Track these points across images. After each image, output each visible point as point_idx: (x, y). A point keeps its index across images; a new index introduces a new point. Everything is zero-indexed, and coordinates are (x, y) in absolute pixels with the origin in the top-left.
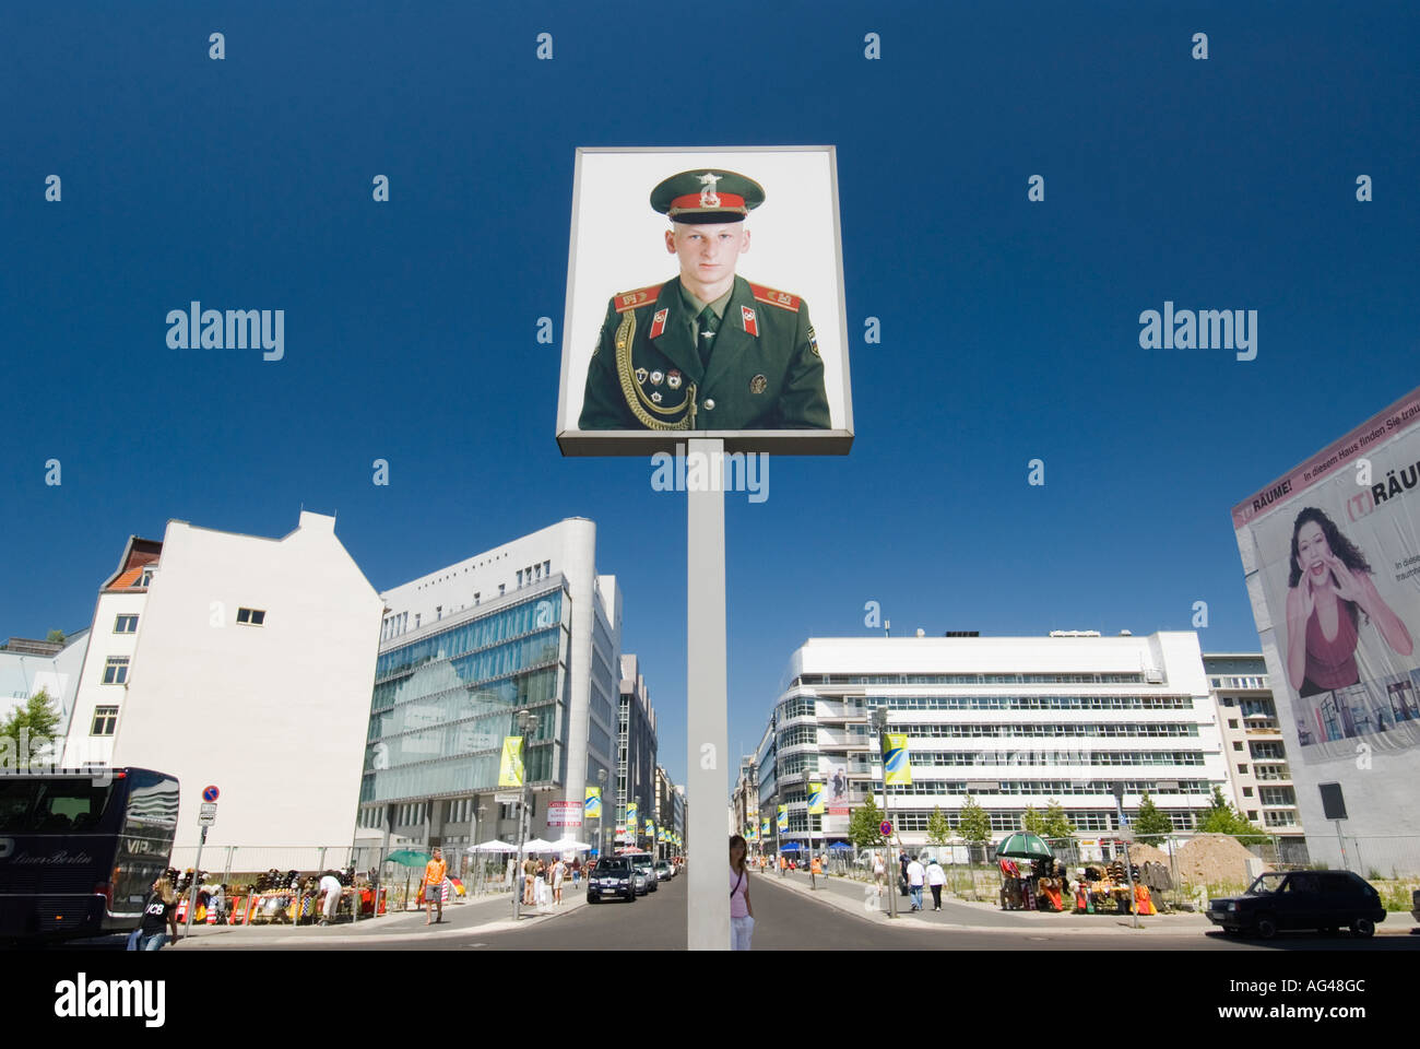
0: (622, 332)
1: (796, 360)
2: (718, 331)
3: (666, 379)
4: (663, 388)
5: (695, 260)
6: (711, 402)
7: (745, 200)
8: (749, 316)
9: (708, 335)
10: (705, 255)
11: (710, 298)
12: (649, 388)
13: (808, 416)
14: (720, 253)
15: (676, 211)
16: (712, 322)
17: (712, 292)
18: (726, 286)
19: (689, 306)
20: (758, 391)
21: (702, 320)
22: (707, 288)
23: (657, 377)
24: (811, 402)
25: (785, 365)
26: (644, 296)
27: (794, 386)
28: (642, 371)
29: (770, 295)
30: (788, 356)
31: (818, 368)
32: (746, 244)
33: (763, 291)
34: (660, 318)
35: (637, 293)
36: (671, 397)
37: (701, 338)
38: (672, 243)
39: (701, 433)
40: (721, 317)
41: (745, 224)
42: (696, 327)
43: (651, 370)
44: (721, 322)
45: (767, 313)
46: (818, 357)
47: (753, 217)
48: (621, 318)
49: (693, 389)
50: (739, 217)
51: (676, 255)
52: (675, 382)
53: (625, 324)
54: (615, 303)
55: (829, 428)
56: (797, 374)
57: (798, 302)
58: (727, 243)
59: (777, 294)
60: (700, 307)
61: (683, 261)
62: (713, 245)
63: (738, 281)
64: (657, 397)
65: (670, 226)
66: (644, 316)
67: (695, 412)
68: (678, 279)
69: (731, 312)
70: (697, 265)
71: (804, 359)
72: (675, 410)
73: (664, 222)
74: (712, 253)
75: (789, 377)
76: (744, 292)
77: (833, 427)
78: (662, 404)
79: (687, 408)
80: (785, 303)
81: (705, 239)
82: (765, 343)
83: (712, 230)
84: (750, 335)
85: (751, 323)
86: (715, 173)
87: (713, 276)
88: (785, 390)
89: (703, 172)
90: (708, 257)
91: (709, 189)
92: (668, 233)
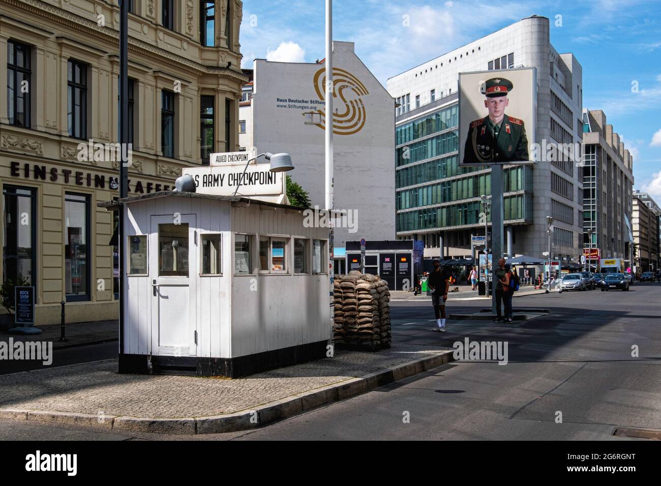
0: (473, 134)
1: (520, 141)
2: (499, 133)
3: (485, 148)
4: (485, 149)
5: (493, 109)
6: (497, 154)
7: (508, 88)
8: (508, 127)
9: (497, 133)
10: (496, 108)
11: (497, 122)
12: (481, 150)
13: (523, 157)
14: (500, 107)
15: (488, 93)
16: (498, 129)
17: (498, 120)
18: (502, 117)
19: (491, 125)
20: (510, 150)
21: (495, 129)
22: (496, 119)
23: (483, 147)
24: (523, 153)
25: (517, 142)
26: (479, 122)
27: (519, 149)
28: (479, 145)
29: (514, 120)
30: (518, 140)
31: (526, 142)
32: (507, 103)
33: (512, 119)
34: (484, 129)
35: (477, 121)
36: (487, 153)
37: (495, 134)
38: (486, 104)
39: (494, 163)
40: (500, 127)
41: (508, 96)
42: (493, 131)
43: (481, 145)
44: (500, 129)
45: (512, 125)
46: (526, 139)
47: (510, 94)
48: (473, 129)
49: (493, 150)
50: (505, 94)
51: (487, 108)
52: (488, 148)
53: (474, 131)
54: (471, 125)
55: (528, 160)
56: (521, 145)
57: (522, 122)
58: (502, 103)
59: (516, 119)
60: (494, 125)
61: (490, 110)
62: (498, 105)
63: (505, 116)
64: (483, 153)
65: (486, 98)
66: (479, 128)
67: (493, 157)
68: (488, 116)
69: (503, 126)
70: (493, 112)
71: (522, 140)
72: (488, 157)
73: (485, 98)
74: (498, 107)
75: (518, 146)
76: (507, 119)
77: (529, 160)
78: (484, 155)
79: (491, 156)
80: (518, 123)
81: (496, 102)
82: (512, 135)
83: (498, 99)
84: (508, 133)
85: (508, 129)
86: (499, 79)
87: (498, 114)
88: (517, 150)
89: (495, 79)
90: (497, 108)
91: (497, 85)
92: (485, 101)
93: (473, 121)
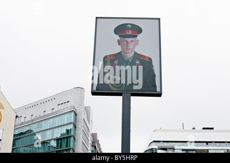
5: (125, 47)
7: (138, 32)
8: (138, 62)
11: (128, 57)
14: (131, 46)
15: (120, 34)
16: (129, 63)
18: (132, 54)
19: (123, 59)
21: (126, 63)
22: (128, 55)
24: (152, 85)
26: (112, 56)
29: (143, 57)
31: (154, 76)
32: (137, 43)
33: (141, 56)
34: (116, 62)
35: (110, 55)
38: (119, 43)
39: (125, 92)
40: (131, 62)
41: (138, 38)
44: (131, 64)
45: (142, 61)
47: (140, 37)
48: (107, 62)
50: (136, 36)
51: (120, 46)
54: (105, 58)
57: (150, 59)
58: (133, 43)
59: (145, 56)
60: (126, 60)
61: (122, 47)
62: (129, 44)
63: (135, 53)
65: (119, 38)
66: (112, 61)
67: (124, 86)
69: (133, 61)
70: (125, 49)
72: (119, 86)
73: (117, 37)
76: (137, 56)
77: (157, 91)
79: (122, 85)
80: (147, 59)
81: (127, 42)
83: (129, 40)
85: (138, 64)
86: (130, 24)
87: (129, 51)
89: (127, 24)
90: (128, 47)
91: (129, 29)
92: (118, 40)
93: (107, 55)
